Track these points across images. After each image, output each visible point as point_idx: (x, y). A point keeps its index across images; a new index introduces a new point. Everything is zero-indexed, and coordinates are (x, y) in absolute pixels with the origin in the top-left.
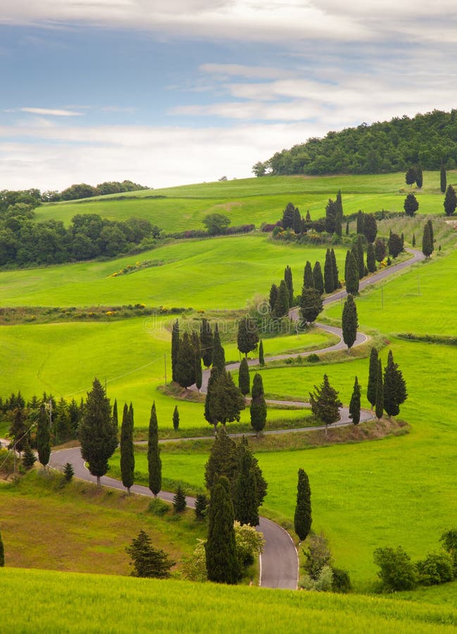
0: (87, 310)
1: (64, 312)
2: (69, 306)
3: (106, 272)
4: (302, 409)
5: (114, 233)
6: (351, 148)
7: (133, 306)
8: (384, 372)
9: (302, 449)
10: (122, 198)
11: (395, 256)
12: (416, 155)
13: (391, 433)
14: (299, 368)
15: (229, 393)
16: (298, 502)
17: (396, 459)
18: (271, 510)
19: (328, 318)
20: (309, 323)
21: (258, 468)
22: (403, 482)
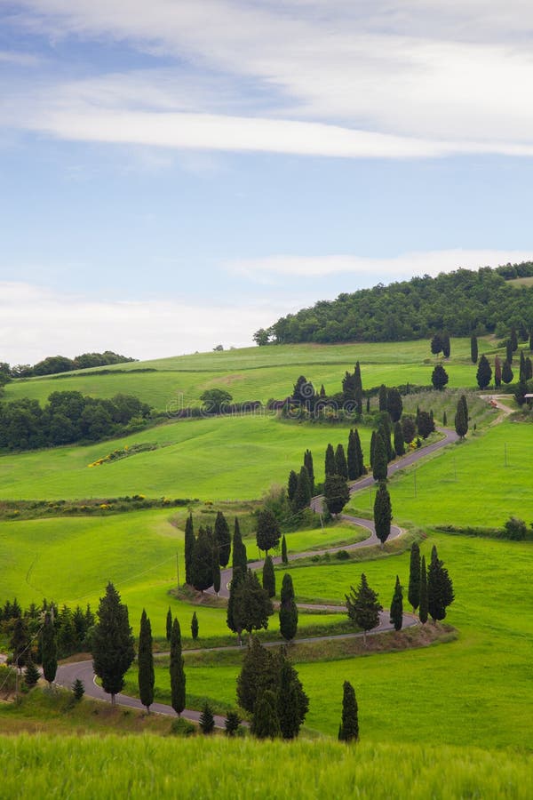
0: (78, 504)
1: (51, 506)
2: (57, 499)
3: (90, 458)
4: (335, 613)
5: (97, 412)
6: (366, 312)
7: (131, 497)
8: (428, 571)
9: (337, 660)
10: (105, 372)
11: (425, 437)
12: (441, 320)
13: (436, 639)
14: (327, 567)
15: (255, 596)
16: (344, 719)
17: (445, 669)
18: (311, 729)
19: (355, 509)
20: (334, 515)
21: (298, 681)
22: (455, 695)
